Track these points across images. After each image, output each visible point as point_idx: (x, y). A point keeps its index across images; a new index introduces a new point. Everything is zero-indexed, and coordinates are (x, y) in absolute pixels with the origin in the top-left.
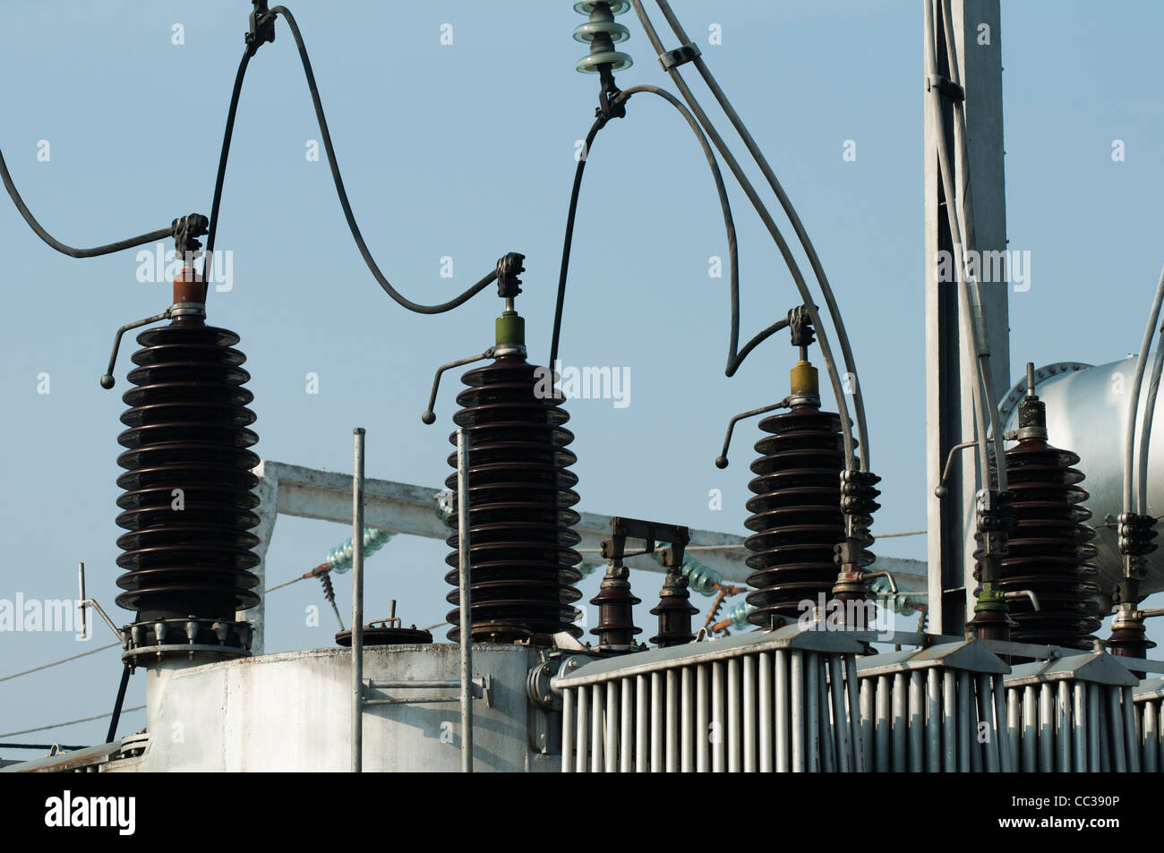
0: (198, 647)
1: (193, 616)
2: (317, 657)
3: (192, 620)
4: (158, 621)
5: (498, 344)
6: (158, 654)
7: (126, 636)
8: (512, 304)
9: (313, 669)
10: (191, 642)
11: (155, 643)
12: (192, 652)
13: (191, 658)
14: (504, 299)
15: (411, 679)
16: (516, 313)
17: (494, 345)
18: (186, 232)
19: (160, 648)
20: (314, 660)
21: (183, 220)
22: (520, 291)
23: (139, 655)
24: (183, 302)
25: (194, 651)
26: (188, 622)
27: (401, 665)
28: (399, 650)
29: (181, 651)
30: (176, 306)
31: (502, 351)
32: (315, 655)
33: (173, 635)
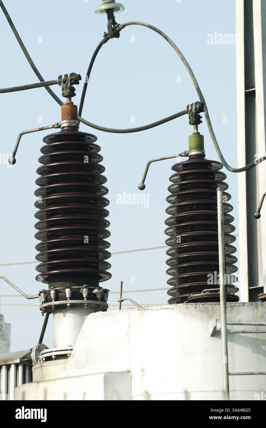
0: (89, 302)
1: (86, 285)
2: (186, 308)
3: (85, 287)
4: (67, 287)
5: (191, 149)
6: (68, 305)
7: (44, 295)
8: (197, 128)
9: (185, 314)
10: (85, 299)
11: (66, 299)
12: (86, 304)
13: (85, 307)
14: (193, 126)
15: (240, 320)
16: (199, 133)
17: (188, 149)
18: (69, 83)
19: (69, 302)
20: (185, 309)
21: (66, 76)
22: (201, 122)
23: (55, 305)
24: (69, 119)
25: (87, 304)
26: (84, 288)
27: (235, 313)
28: (233, 305)
29: (80, 303)
30: (64, 121)
31: (193, 153)
32: (186, 306)
33: (76, 295)
